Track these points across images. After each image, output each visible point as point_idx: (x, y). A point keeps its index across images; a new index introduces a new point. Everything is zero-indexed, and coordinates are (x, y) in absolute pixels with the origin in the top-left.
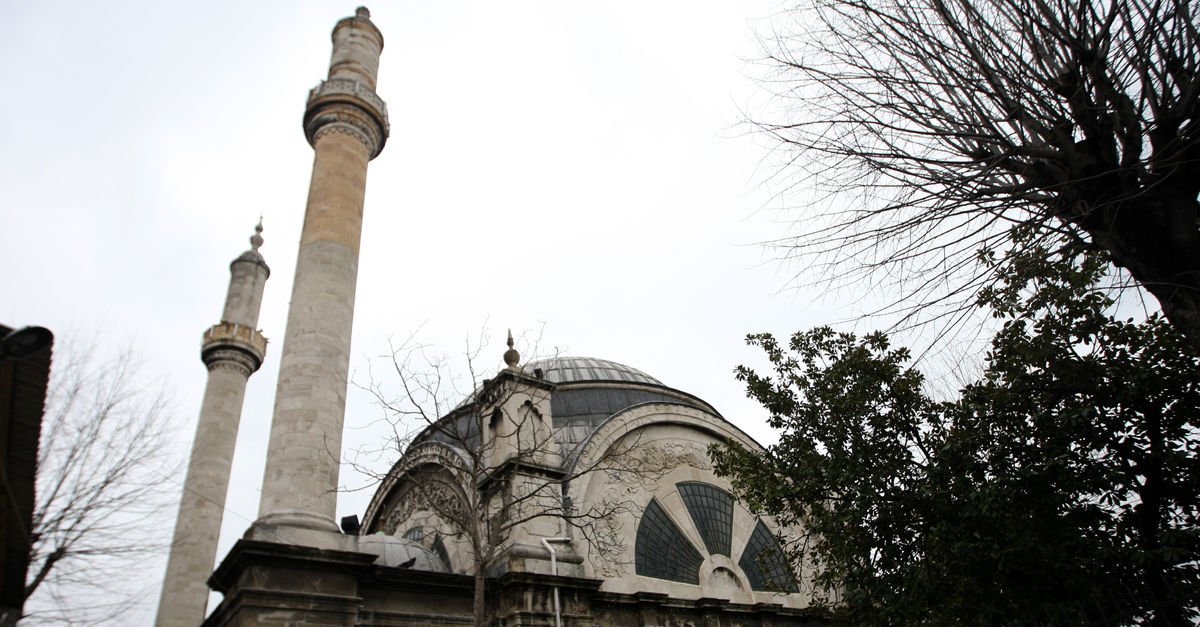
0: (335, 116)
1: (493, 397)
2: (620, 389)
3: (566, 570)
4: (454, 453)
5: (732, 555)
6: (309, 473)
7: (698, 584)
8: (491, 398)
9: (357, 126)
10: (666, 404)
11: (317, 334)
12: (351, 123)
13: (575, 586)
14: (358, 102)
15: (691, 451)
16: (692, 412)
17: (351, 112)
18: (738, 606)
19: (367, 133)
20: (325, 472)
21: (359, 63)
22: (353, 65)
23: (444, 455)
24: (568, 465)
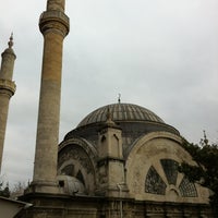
1: (103, 132)
2: (143, 123)
5: (176, 185)
7: (164, 195)
10: (159, 131)
13: (127, 200)
14: (60, 20)
15: (166, 147)
16: (167, 133)
19: (63, 32)
24: (126, 155)
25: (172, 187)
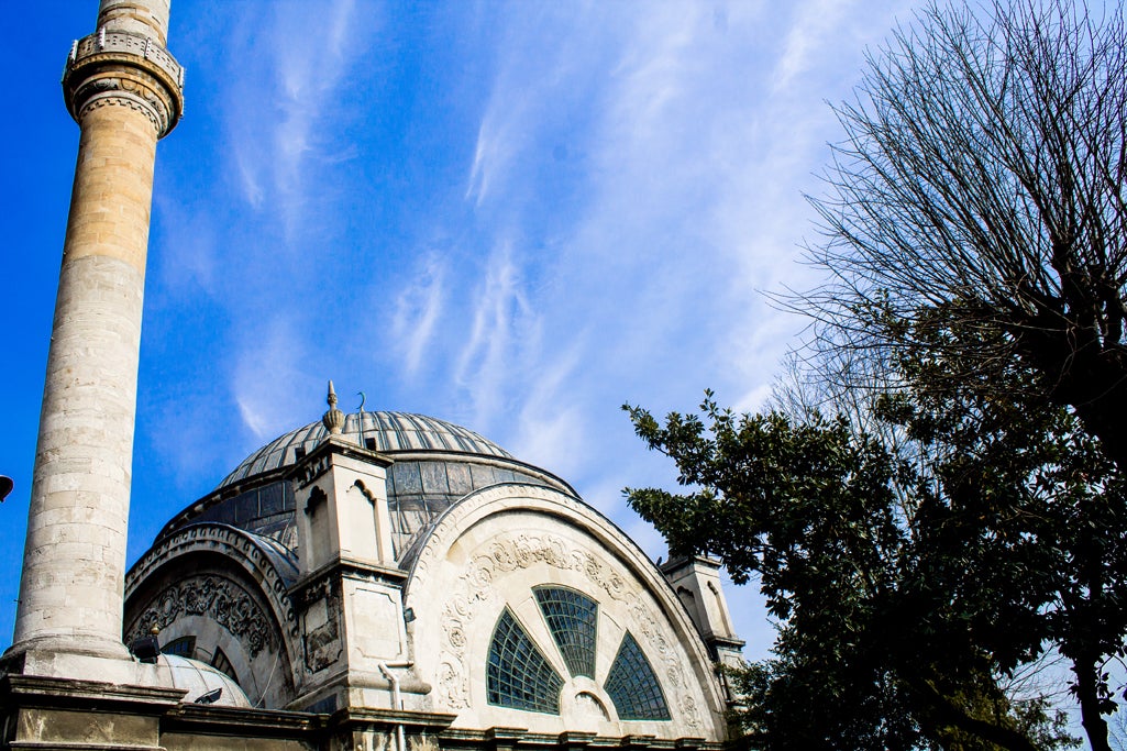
0: (117, 82)
1: (312, 473)
2: (462, 462)
3: (411, 703)
4: (249, 541)
5: (596, 677)
6: (91, 579)
7: (558, 714)
8: (308, 475)
9: (146, 98)
10: (521, 485)
11: (96, 386)
12: (138, 93)
13: (423, 723)
14: (150, 67)
15: (548, 545)
16: (552, 495)
17: (139, 79)
18: (604, 740)
19: (158, 110)
20: (112, 577)
21: (148, 11)
22: (140, 13)
23: (232, 542)
24: (408, 563)
25: (583, 683)
